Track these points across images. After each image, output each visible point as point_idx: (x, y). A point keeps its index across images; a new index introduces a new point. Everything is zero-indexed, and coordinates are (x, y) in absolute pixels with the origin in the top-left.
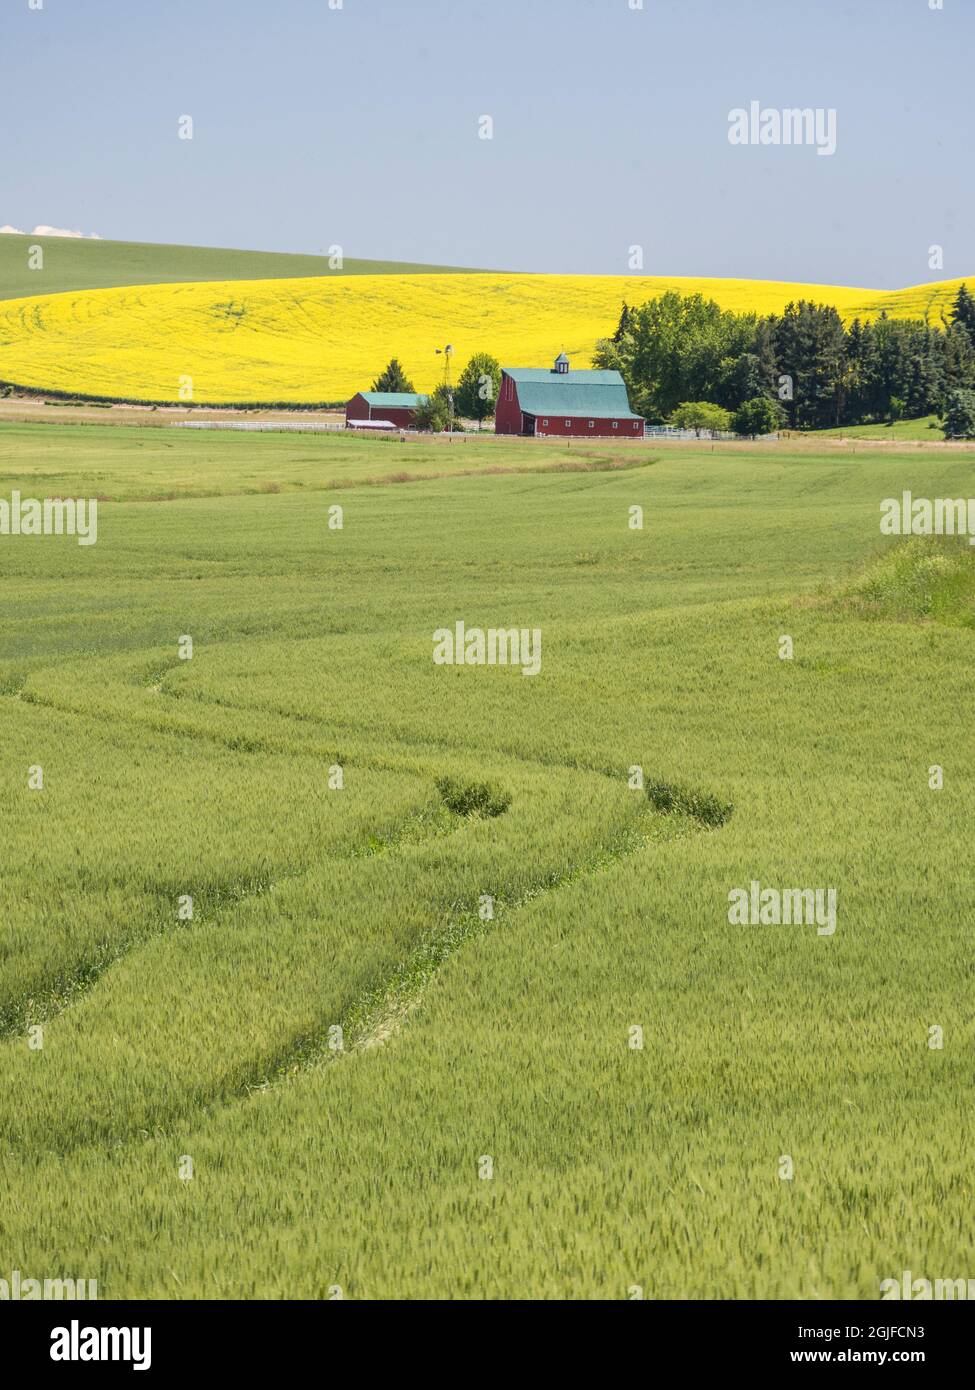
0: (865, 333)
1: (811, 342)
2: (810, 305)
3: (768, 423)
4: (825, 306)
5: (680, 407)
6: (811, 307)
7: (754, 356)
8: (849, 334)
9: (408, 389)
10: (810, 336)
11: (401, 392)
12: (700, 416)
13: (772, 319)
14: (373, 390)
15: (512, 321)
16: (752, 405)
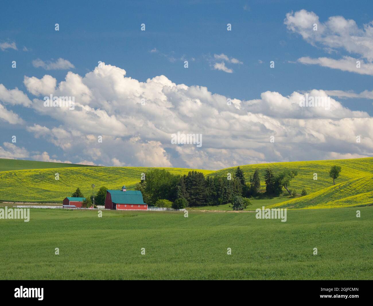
0: (211, 180)
1: (195, 183)
2: (195, 172)
3: (183, 205)
4: (199, 173)
5: (158, 200)
6: (196, 172)
7: (180, 186)
8: (206, 180)
9: (82, 197)
10: (195, 181)
11: (80, 197)
12: (164, 204)
13: (185, 176)
14: (72, 197)
15: (116, 179)
16: (178, 200)
